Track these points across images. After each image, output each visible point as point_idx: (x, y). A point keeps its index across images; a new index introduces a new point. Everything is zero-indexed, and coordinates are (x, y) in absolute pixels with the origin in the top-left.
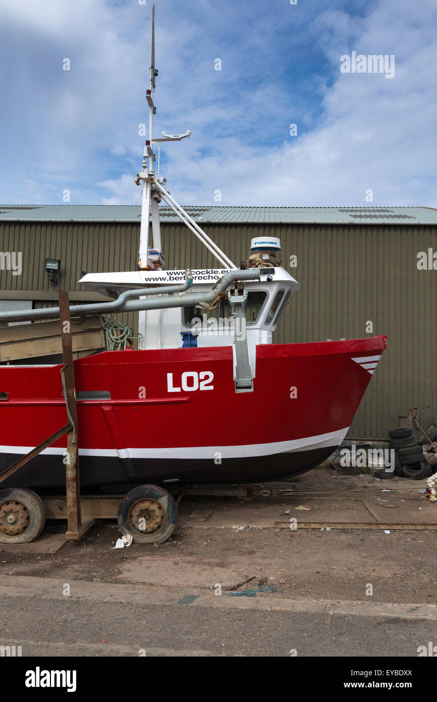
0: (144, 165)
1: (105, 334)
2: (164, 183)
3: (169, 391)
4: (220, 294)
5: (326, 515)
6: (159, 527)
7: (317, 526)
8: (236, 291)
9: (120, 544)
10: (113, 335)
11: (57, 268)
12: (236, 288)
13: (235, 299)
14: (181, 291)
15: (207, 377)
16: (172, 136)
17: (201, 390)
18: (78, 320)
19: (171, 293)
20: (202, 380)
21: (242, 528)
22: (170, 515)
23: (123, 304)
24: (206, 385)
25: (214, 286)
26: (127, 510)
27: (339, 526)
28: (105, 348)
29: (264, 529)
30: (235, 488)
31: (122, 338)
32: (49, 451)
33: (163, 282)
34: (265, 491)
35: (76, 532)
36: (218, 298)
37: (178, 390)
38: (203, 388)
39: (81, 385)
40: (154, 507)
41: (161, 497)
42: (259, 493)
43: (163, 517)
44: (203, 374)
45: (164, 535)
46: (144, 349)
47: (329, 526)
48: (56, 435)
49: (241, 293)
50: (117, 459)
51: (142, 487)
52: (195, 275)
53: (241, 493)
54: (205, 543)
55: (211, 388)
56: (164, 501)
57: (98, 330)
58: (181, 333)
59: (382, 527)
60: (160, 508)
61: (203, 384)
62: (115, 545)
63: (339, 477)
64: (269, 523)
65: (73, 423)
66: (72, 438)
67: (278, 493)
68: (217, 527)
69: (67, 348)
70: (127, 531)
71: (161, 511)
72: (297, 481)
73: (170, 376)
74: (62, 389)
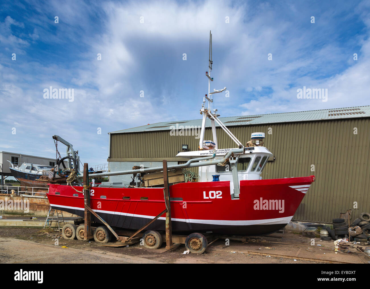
0: (202, 106)
1: (184, 176)
2: (216, 111)
3: (204, 198)
4: (226, 160)
5: (276, 252)
6: (200, 248)
7: (265, 255)
8: (233, 158)
9: (185, 253)
10: (187, 176)
11: (187, 148)
12: (232, 157)
13: (232, 161)
14: (211, 159)
15: (219, 193)
16: (218, 91)
17: (217, 198)
18: (174, 171)
19: (208, 160)
20: (217, 194)
21: (235, 252)
22: (204, 244)
23: (189, 164)
24: (219, 196)
25: (224, 156)
26: (188, 241)
27: (275, 256)
28: (184, 182)
29: (243, 253)
30: (242, 238)
31: (191, 177)
32: (160, 218)
33: (207, 155)
34: (253, 240)
35: (169, 247)
36: (226, 161)
37: (208, 198)
38: (218, 197)
39: (172, 195)
40: (198, 241)
41: (200, 237)
42: (251, 240)
43: (201, 245)
44: (217, 192)
45: (201, 251)
46: (201, 182)
47: (270, 255)
48: (162, 213)
49: (235, 159)
50: (185, 222)
51: (194, 233)
52: (221, 151)
53: (243, 240)
54: (216, 256)
55: (221, 197)
56: (201, 239)
57: (182, 175)
58: (212, 176)
59: (294, 258)
60: (200, 241)
61: (217, 196)
62: (183, 253)
63: (303, 238)
64: (246, 252)
65: (167, 209)
66: (167, 214)
67: (259, 241)
68: (225, 251)
69: (167, 181)
70: (188, 249)
71: (200, 243)
72: (280, 238)
73: (204, 193)
74: (164, 197)
